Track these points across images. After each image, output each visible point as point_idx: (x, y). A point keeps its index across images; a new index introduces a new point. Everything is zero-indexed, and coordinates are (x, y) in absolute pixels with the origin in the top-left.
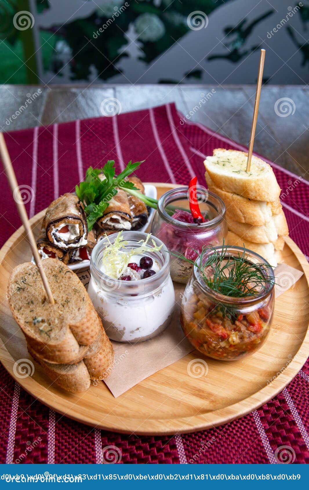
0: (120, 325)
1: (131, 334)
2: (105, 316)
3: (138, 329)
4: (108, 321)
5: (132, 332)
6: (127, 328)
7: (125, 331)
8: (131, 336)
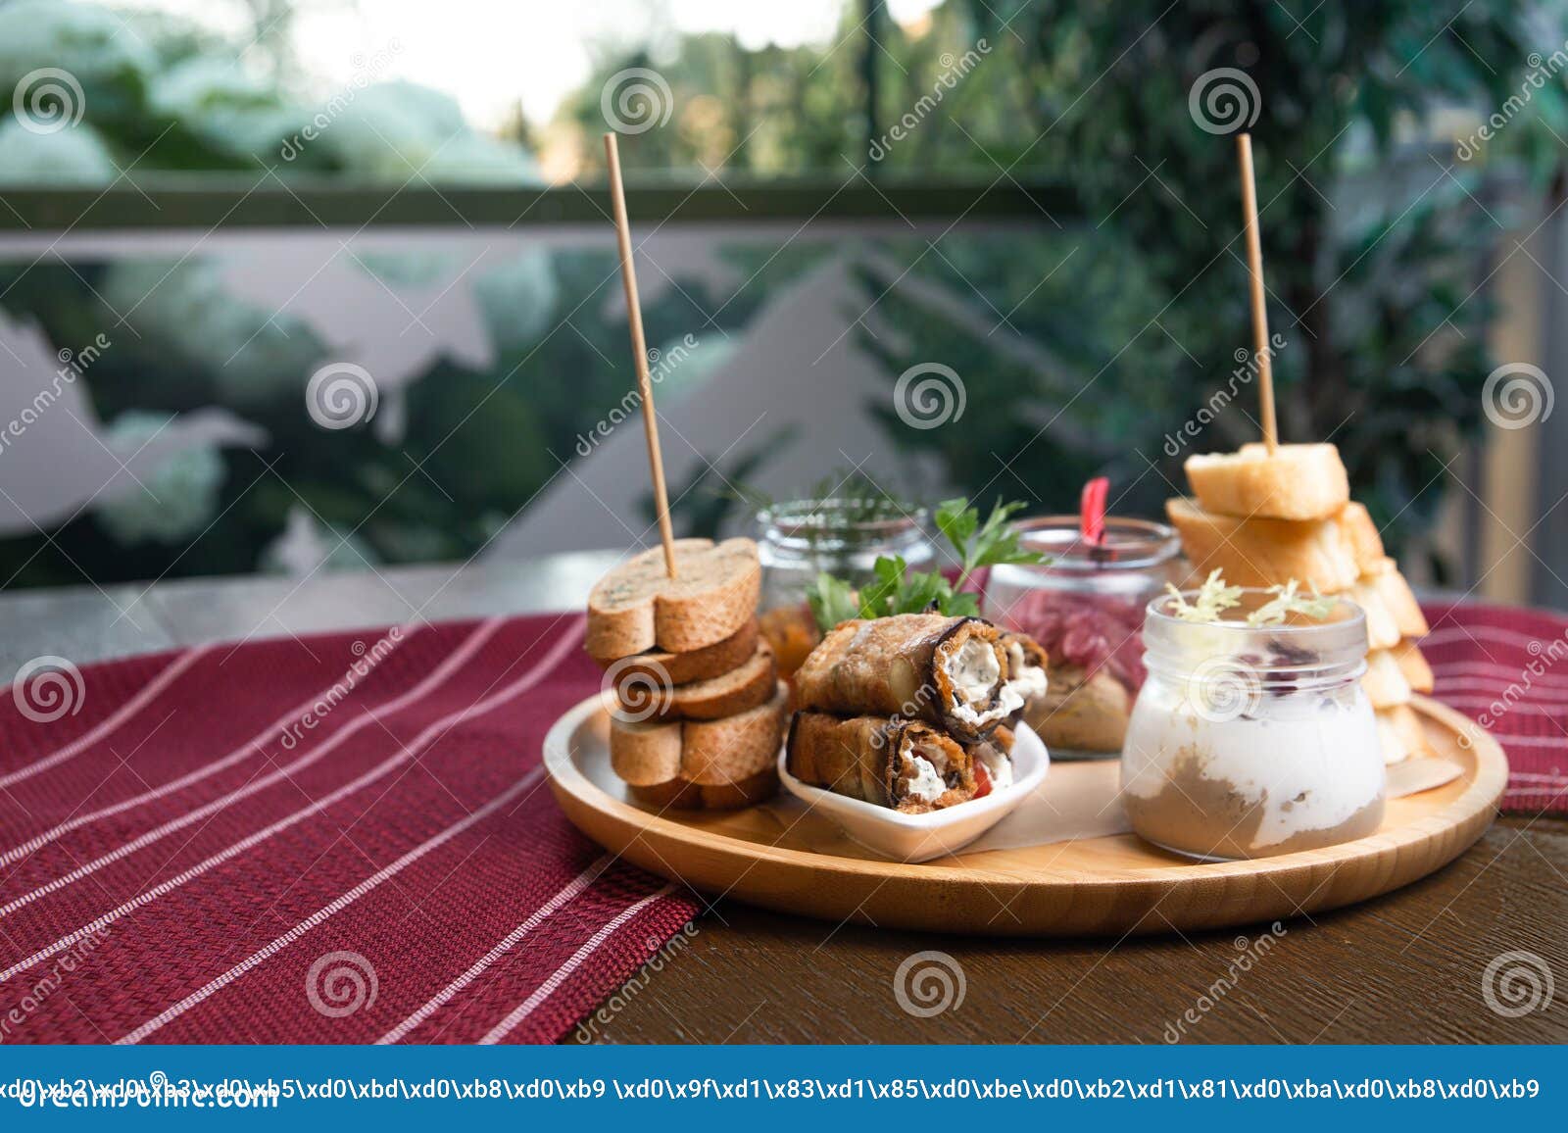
0: (1252, 783)
1: (1286, 816)
2: (1205, 764)
3: (1302, 796)
4: (1213, 778)
5: (1286, 807)
6: (1271, 792)
7: (1265, 805)
8: (1283, 822)
